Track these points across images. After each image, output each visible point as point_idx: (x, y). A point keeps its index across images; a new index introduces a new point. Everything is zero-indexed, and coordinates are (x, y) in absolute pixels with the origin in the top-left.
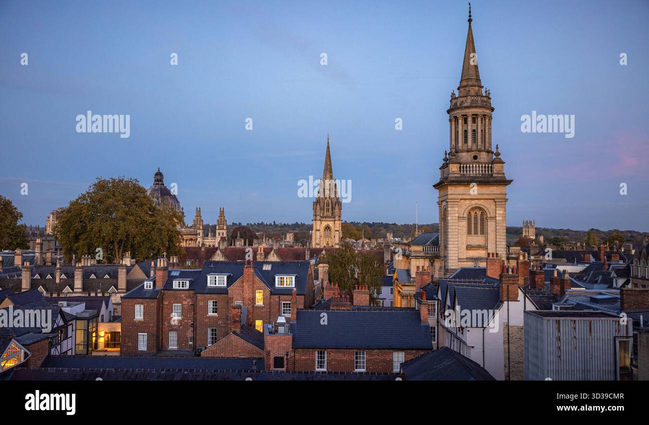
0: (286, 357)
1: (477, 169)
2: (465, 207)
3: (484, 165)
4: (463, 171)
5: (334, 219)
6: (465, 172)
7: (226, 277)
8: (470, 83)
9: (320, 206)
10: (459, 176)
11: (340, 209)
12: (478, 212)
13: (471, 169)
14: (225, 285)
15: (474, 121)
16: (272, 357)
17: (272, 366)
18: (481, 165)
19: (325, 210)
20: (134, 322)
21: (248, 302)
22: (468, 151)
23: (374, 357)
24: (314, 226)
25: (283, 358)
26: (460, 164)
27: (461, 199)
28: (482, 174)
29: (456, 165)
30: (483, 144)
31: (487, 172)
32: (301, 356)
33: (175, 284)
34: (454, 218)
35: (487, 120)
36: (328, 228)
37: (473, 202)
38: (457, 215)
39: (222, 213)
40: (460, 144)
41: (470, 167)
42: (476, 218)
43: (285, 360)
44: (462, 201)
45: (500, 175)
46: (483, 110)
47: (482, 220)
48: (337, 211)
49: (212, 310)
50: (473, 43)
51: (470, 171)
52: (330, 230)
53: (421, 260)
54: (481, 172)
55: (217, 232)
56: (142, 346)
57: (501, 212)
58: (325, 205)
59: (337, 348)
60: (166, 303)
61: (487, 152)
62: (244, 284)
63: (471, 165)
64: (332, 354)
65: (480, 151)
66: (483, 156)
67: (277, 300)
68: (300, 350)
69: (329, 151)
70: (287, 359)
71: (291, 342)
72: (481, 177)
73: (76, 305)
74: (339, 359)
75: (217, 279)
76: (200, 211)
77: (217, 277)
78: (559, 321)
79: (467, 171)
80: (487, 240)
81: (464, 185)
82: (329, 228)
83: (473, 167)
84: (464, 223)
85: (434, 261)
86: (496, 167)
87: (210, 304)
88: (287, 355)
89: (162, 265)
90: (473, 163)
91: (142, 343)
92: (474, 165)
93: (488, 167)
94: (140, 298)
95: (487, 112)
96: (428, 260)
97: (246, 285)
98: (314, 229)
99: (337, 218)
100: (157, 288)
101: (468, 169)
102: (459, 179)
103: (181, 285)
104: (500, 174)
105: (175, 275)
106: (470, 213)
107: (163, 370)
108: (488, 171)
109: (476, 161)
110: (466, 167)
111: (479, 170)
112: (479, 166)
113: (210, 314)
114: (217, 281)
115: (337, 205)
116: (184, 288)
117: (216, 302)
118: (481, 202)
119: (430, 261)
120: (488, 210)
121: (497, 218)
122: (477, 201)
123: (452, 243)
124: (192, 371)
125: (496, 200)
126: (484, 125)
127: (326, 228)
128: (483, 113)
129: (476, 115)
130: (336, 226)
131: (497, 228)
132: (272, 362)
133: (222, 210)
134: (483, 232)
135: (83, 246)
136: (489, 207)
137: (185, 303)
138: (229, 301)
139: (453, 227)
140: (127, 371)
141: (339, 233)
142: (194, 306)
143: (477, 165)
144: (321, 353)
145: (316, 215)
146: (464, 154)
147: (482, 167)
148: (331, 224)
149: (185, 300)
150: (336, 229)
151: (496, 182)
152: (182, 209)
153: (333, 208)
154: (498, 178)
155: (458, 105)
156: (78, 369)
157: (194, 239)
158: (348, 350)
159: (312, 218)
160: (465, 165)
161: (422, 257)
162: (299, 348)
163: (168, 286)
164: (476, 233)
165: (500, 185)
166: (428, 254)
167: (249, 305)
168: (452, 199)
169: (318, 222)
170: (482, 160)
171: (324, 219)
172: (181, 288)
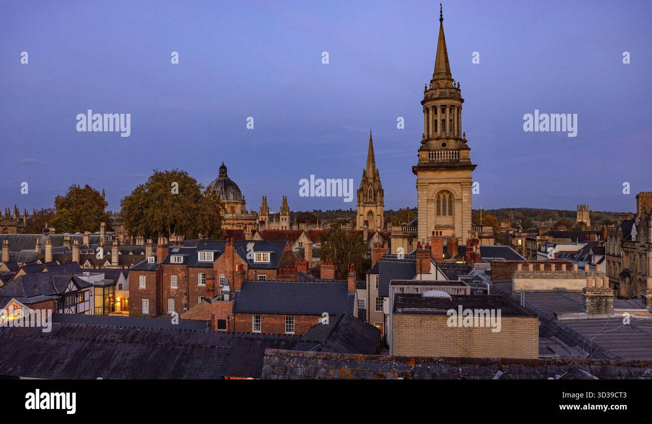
0: (227, 320)
1: (446, 155)
2: (434, 191)
3: (451, 152)
4: (432, 157)
5: (375, 205)
6: (434, 158)
7: (213, 253)
8: (441, 77)
9: (363, 193)
10: (428, 162)
11: (382, 196)
12: (446, 195)
13: (440, 155)
14: (213, 260)
15: (443, 111)
16: (216, 319)
17: (216, 327)
18: (448, 152)
19: (368, 197)
20: (139, 290)
21: (229, 275)
22: (437, 139)
23: (302, 322)
24: (358, 211)
25: (225, 321)
26: (429, 151)
27: (429, 183)
28: (450, 160)
29: (425, 152)
30: (452, 133)
31: (454, 158)
32: (240, 320)
33: (173, 259)
34: (424, 201)
35: (456, 110)
36: (370, 213)
37: (441, 186)
38: (426, 198)
39: (285, 201)
40: (431, 133)
41: (438, 153)
42: (444, 201)
43: (227, 323)
44: (431, 185)
45: (465, 161)
46: (452, 101)
47: (450, 202)
48: (378, 197)
49: (201, 281)
50: (444, 40)
51: (438, 157)
52: (373, 215)
53: (400, 239)
54: (448, 158)
55: (281, 218)
56: (146, 310)
57: (467, 194)
58: (368, 192)
59: (270, 314)
60: (165, 274)
61: (455, 139)
62: (226, 259)
63: (440, 152)
64: (265, 318)
65: (448, 139)
66: (452, 144)
67: (254, 273)
68: (239, 314)
69: (372, 144)
70: (229, 322)
71: (231, 308)
72: (448, 163)
73: (94, 275)
74: (271, 323)
75: (206, 255)
76: (266, 200)
77: (206, 253)
78: (403, 288)
79: (435, 157)
80: (454, 221)
81: (432, 171)
82: (372, 213)
83: (441, 153)
84: (433, 206)
85: (412, 240)
86: (463, 153)
87: (200, 276)
88: (229, 318)
89: (162, 243)
90: (441, 150)
91: (145, 308)
92: (443, 152)
93: (456, 153)
94: (143, 270)
95: (456, 102)
96: (406, 239)
97: (227, 260)
98: (358, 214)
99: (379, 204)
100: (158, 262)
101: (437, 156)
102: (428, 165)
103: (177, 260)
104: (466, 159)
105: (175, 251)
106: (439, 196)
107: (121, 327)
108: (456, 157)
109: (444, 148)
110: (435, 154)
111: (447, 157)
112: (447, 153)
113: (200, 284)
114: (206, 257)
115: (379, 193)
116: (179, 262)
117: (204, 275)
118: (449, 186)
119: (408, 240)
120: (455, 192)
121: (463, 200)
122: (444, 184)
123: (421, 223)
124: (143, 328)
125: (462, 184)
126: (453, 115)
127: (369, 213)
128: (451, 104)
129: (445, 106)
130: (377, 211)
131: (464, 209)
132: (216, 324)
133: (285, 198)
134: (451, 213)
135: (141, 229)
136: (456, 190)
137: (180, 275)
138: (215, 273)
139: (423, 209)
140: (95, 327)
141: (381, 217)
142: (187, 277)
143: (445, 152)
144: (257, 318)
145: (359, 201)
146: (434, 142)
147: (450, 153)
148: (373, 209)
149: (180, 273)
150: (378, 214)
151: (461, 166)
152: (244, 197)
153: (375, 195)
154: (464, 163)
155: (429, 97)
156: (59, 324)
157: (252, 223)
158: (279, 316)
159: (356, 204)
160: (434, 152)
161: (400, 237)
162: (238, 313)
163: (167, 261)
164: (444, 214)
165: (466, 169)
166: (406, 234)
167: (230, 277)
168: (421, 183)
169: (362, 208)
170: (450, 147)
171: (367, 205)
172: (177, 262)
